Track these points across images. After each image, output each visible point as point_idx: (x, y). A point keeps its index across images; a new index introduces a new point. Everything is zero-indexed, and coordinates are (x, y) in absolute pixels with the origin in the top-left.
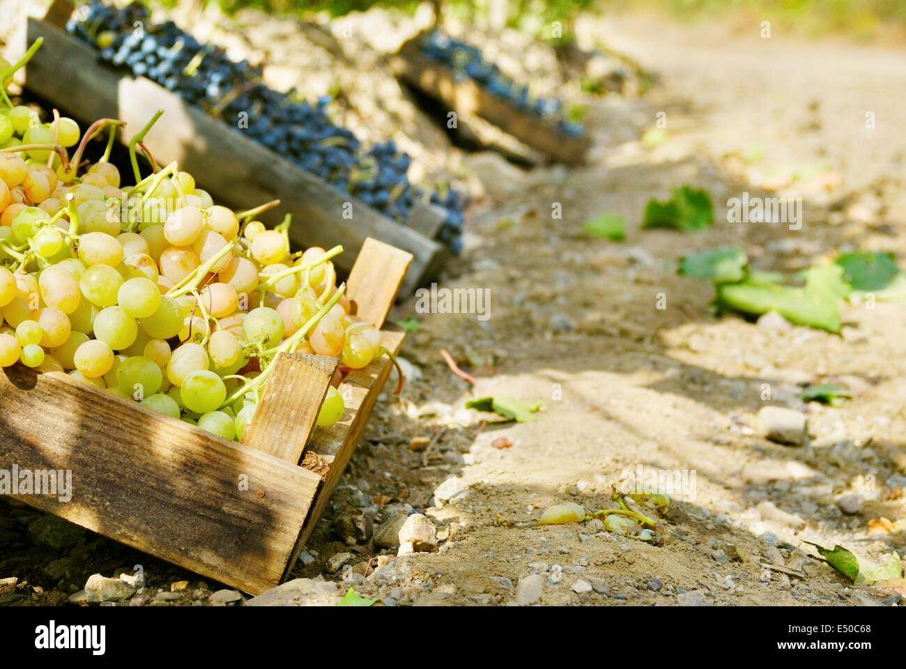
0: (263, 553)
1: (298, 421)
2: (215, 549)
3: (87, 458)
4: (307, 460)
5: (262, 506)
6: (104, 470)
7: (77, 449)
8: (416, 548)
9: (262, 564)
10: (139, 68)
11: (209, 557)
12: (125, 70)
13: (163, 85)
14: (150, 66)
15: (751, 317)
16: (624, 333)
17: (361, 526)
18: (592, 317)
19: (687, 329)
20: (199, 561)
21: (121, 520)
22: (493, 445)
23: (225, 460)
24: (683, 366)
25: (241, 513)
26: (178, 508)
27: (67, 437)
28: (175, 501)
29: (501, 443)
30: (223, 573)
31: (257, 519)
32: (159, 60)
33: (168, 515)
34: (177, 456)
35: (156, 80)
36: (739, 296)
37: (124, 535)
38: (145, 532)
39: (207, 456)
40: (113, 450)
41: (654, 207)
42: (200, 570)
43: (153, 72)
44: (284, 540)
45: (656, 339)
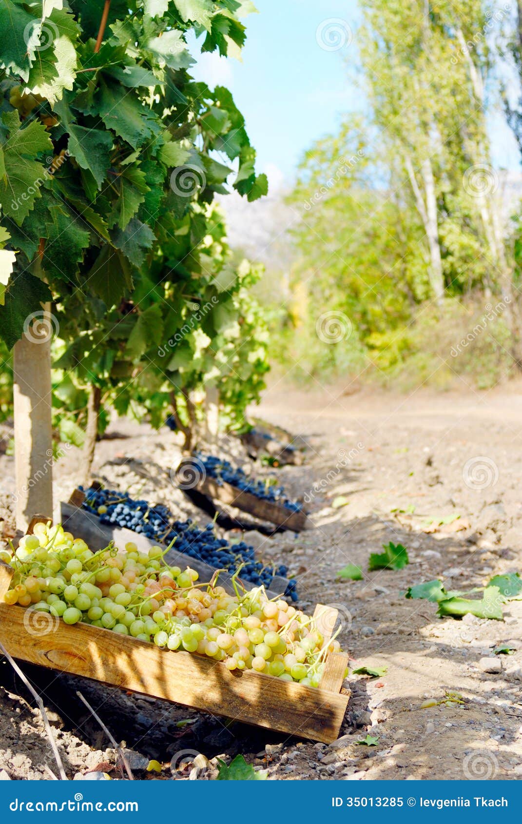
0: (332, 728)
1: (338, 677)
2: (313, 728)
3: (263, 701)
4: (342, 691)
5: (329, 710)
6: (270, 704)
7: (259, 697)
8: (379, 722)
9: (331, 732)
10: (122, 523)
11: (311, 732)
12: (116, 524)
13: (134, 530)
14: (127, 521)
15: (458, 617)
16: (401, 632)
17: (349, 719)
18: (382, 626)
19: (430, 627)
20: (307, 734)
21: (277, 722)
22: (376, 686)
23: (314, 695)
24: (436, 644)
25: (321, 714)
26: (299, 715)
27: (255, 694)
28: (297, 712)
29: (379, 685)
30: (316, 737)
31: (327, 715)
32: (132, 517)
33: (294, 718)
34: (296, 695)
35: (130, 528)
36: (452, 607)
37: (279, 728)
38: (287, 725)
39: (307, 694)
40: (272, 696)
41: (374, 557)
42: (308, 737)
43: (129, 524)
44: (338, 722)
45: (417, 633)
